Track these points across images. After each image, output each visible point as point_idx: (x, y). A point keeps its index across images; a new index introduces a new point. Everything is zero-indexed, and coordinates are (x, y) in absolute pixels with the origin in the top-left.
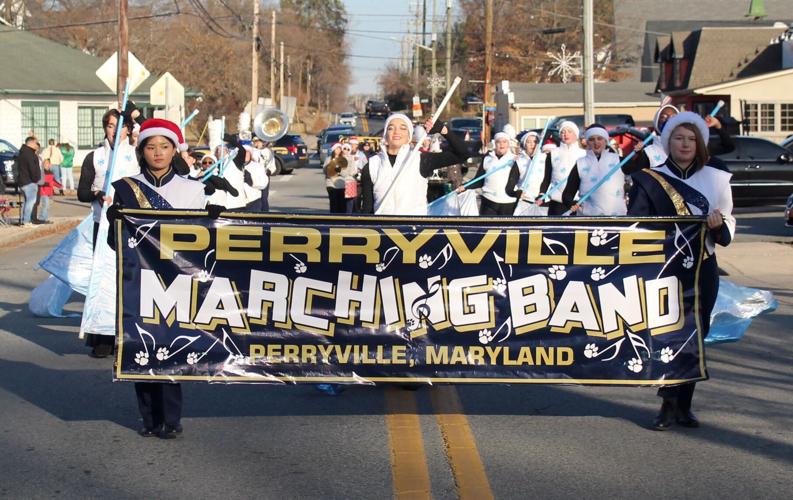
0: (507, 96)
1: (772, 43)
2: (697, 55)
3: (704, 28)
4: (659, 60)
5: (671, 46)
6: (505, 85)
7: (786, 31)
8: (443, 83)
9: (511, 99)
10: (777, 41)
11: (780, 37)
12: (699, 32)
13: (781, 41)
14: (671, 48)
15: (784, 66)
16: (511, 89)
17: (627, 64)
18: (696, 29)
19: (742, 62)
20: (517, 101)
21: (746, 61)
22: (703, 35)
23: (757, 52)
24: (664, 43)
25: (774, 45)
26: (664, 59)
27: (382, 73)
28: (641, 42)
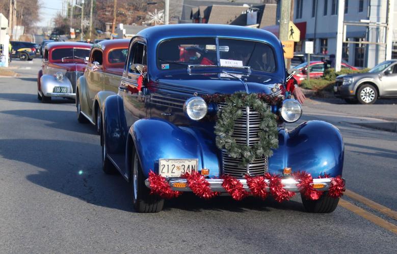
0: (122, 31)
1: (243, 13)
2: (210, 17)
3: (214, 5)
4: (193, 18)
5: (199, 12)
6: (121, 26)
7: (249, 8)
8: (89, 23)
9: (124, 32)
10: (245, 13)
11: (246, 11)
12: (212, 7)
13: (247, 12)
14: (198, 13)
15: (248, 24)
16: (124, 28)
17: (174, 19)
18: (210, 5)
19: (229, 21)
20: (127, 33)
21: (231, 21)
22: (213, 8)
23: (236, 17)
24: (195, 11)
25: (244, 14)
26: (195, 18)
27: (55, 17)
28: (181, 9)
